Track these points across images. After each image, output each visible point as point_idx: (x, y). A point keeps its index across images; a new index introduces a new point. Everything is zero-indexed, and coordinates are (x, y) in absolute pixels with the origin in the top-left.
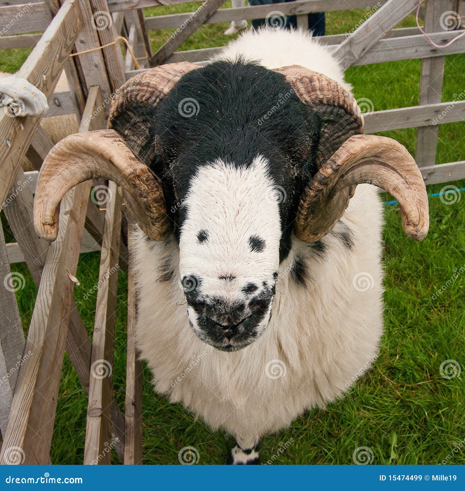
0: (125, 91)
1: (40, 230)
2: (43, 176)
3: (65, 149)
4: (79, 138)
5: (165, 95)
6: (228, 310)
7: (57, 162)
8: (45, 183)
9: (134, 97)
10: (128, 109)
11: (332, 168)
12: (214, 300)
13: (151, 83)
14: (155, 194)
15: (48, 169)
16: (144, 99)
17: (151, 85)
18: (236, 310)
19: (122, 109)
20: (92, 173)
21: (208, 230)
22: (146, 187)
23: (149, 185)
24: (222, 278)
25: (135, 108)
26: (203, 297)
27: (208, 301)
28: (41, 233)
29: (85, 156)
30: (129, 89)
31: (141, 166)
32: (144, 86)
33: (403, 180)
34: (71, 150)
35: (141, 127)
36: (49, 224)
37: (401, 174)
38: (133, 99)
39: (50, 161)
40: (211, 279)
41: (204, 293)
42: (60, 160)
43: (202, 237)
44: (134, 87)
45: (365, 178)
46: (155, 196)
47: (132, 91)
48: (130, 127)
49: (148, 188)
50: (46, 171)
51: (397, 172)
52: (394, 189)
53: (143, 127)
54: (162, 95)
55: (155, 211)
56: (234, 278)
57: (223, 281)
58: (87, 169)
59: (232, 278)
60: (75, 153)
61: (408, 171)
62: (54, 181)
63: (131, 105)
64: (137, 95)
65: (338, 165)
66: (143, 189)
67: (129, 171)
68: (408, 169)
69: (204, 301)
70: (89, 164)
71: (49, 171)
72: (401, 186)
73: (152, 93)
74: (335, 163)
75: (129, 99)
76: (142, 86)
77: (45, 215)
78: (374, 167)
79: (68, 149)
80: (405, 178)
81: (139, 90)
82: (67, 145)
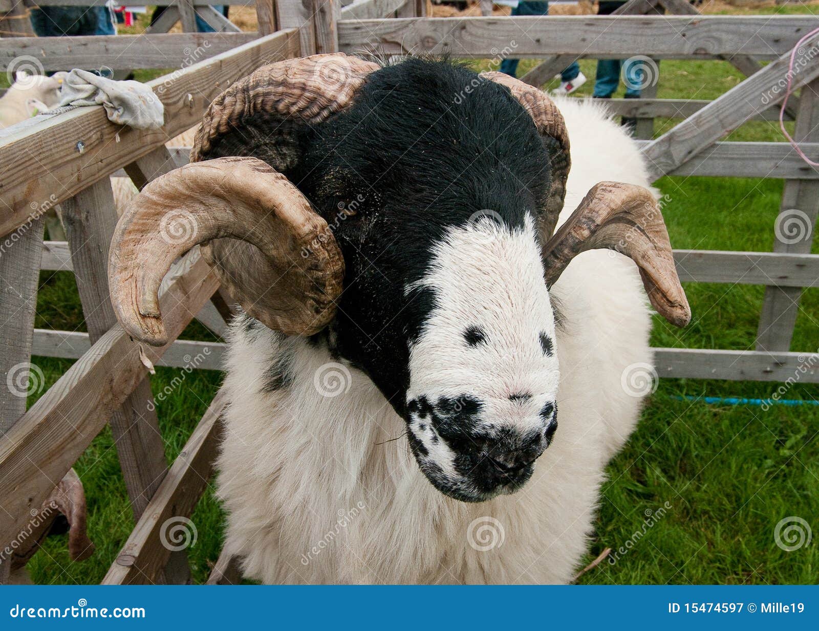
0: (252, 93)
1: (138, 327)
2: (130, 232)
3: (181, 188)
4: (214, 171)
5: (340, 106)
6: (520, 444)
7: (160, 209)
8: (132, 244)
9: (270, 104)
10: (251, 122)
11: (589, 228)
12: (503, 430)
13: (309, 83)
14: (336, 265)
15: (141, 221)
16: (294, 109)
17: (310, 89)
18: (530, 444)
19: (240, 121)
20: (219, 229)
21: (485, 326)
22: (327, 254)
23: (331, 250)
24: (513, 398)
25: (266, 122)
26: (484, 428)
27: (493, 433)
28: (140, 332)
29: (213, 201)
30: (260, 89)
31: (320, 221)
32: (294, 88)
33: (651, 244)
34: (192, 190)
35: (267, 152)
36: (154, 317)
37: (649, 236)
38: (268, 108)
39: (148, 208)
40: (497, 401)
41: (488, 422)
42: (166, 207)
43: (474, 337)
44: (271, 88)
45: (607, 242)
46: (337, 268)
47: (266, 94)
48: (245, 152)
49: (329, 255)
50: (136, 224)
51: (645, 234)
52: (643, 257)
53: (270, 153)
54: (335, 105)
55: (330, 291)
56: (530, 397)
57: (516, 403)
58: (212, 222)
59: (527, 396)
60: (197, 195)
61: (657, 232)
62: (153, 243)
63: (261, 117)
64: (278, 101)
65: (598, 225)
66: (321, 257)
67: (307, 228)
68: (658, 229)
69: (487, 434)
70: (217, 214)
71: (143, 224)
72: (651, 253)
73: (312, 101)
74: (594, 221)
75: (259, 106)
76: (290, 88)
77: (144, 301)
78: (621, 226)
79: (188, 188)
80: (653, 242)
81: (282, 94)
82: (187, 181)
